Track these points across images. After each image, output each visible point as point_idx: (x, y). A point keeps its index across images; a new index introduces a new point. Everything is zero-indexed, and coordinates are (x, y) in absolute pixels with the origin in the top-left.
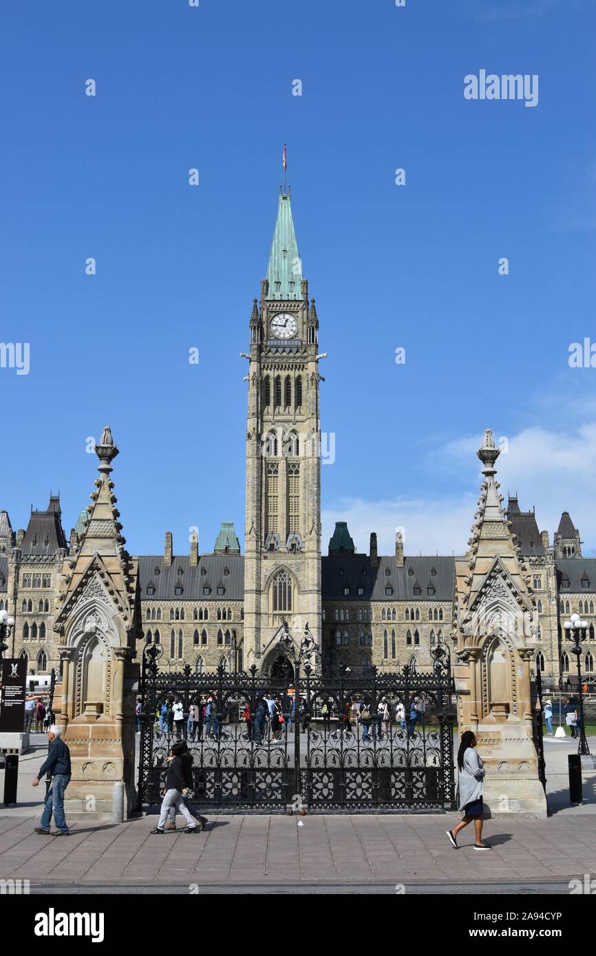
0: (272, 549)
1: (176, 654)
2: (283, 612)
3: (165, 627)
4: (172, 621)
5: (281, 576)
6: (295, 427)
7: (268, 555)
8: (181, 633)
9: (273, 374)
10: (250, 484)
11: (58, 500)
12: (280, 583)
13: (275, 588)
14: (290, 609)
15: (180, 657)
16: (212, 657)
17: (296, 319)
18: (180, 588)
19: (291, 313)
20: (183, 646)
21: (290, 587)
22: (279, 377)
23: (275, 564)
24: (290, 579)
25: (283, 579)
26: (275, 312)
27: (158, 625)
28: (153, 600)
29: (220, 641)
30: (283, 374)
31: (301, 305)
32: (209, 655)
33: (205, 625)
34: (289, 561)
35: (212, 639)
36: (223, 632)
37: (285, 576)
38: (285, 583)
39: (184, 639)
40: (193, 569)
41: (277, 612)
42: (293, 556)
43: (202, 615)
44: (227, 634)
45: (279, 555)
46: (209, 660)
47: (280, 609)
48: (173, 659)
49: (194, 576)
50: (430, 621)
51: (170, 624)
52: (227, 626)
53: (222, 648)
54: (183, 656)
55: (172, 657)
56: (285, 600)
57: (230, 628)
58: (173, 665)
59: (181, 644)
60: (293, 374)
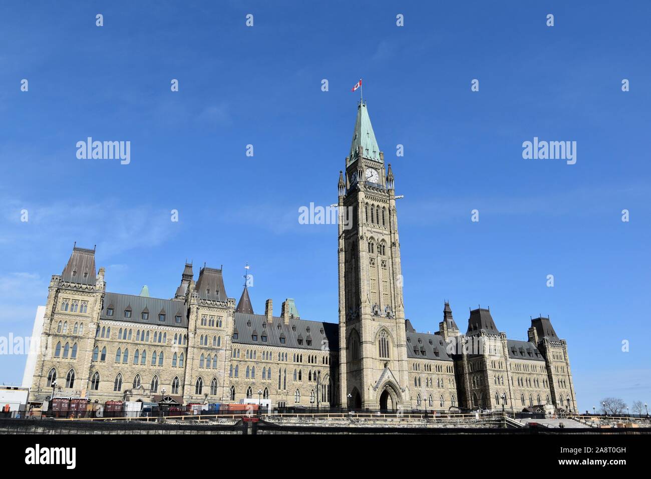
0: (376, 314)
1: (282, 387)
2: (384, 359)
3: (275, 366)
4: (279, 362)
5: (382, 333)
6: (383, 237)
7: (375, 318)
8: (285, 371)
9: (370, 202)
10: (365, 269)
11: (191, 267)
12: (382, 338)
13: (380, 341)
14: (388, 357)
15: (285, 389)
16: (305, 389)
17: (378, 173)
18: (282, 339)
19: (376, 169)
20: (287, 381)
21: (387, 342)
22: (373, 205)
23: (380, 325)
24: (387, 336)
25: (383, 336)
26: (368, 166)
27: (270, 365)
28: (268, 346)
29: (310, 379)
30: (376, 203)
31: (382, 166)
32: (304, 388)
33: (301, 366)
34: (388, 324)
35: (305, 376)
36: (313, 372)
37: (384, 334)
38: (385, 339)
39: (287, 375)
40: (287, 326)
41: (382, 358)
42: (389, 320)
43: (299, 359)
44: (315, 374)
45: (381, 319)
46: (303, 392)
47: (383, 357)
48: (279, 390)
49: (289, 331)
50: (425, 372)
51: (278, 364)
52: (314, 368)
53: (311, 383)
54: (287, 389)
55: (279, 389)
56: (385, 350)
57: (316, 369)
58: (280, 394)
59: (285, 380)
60: (382, 205)
